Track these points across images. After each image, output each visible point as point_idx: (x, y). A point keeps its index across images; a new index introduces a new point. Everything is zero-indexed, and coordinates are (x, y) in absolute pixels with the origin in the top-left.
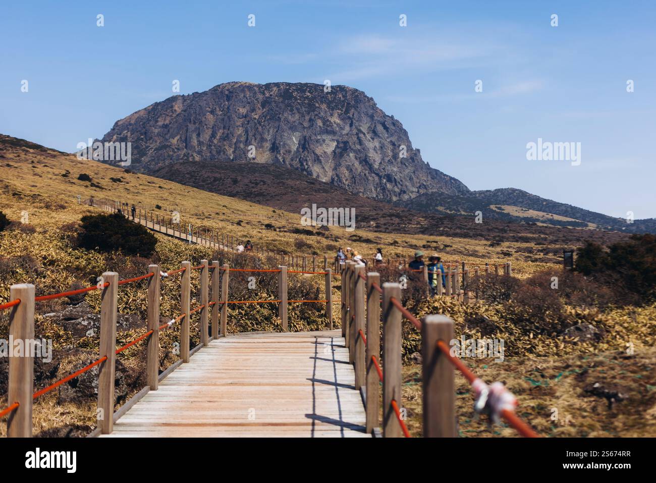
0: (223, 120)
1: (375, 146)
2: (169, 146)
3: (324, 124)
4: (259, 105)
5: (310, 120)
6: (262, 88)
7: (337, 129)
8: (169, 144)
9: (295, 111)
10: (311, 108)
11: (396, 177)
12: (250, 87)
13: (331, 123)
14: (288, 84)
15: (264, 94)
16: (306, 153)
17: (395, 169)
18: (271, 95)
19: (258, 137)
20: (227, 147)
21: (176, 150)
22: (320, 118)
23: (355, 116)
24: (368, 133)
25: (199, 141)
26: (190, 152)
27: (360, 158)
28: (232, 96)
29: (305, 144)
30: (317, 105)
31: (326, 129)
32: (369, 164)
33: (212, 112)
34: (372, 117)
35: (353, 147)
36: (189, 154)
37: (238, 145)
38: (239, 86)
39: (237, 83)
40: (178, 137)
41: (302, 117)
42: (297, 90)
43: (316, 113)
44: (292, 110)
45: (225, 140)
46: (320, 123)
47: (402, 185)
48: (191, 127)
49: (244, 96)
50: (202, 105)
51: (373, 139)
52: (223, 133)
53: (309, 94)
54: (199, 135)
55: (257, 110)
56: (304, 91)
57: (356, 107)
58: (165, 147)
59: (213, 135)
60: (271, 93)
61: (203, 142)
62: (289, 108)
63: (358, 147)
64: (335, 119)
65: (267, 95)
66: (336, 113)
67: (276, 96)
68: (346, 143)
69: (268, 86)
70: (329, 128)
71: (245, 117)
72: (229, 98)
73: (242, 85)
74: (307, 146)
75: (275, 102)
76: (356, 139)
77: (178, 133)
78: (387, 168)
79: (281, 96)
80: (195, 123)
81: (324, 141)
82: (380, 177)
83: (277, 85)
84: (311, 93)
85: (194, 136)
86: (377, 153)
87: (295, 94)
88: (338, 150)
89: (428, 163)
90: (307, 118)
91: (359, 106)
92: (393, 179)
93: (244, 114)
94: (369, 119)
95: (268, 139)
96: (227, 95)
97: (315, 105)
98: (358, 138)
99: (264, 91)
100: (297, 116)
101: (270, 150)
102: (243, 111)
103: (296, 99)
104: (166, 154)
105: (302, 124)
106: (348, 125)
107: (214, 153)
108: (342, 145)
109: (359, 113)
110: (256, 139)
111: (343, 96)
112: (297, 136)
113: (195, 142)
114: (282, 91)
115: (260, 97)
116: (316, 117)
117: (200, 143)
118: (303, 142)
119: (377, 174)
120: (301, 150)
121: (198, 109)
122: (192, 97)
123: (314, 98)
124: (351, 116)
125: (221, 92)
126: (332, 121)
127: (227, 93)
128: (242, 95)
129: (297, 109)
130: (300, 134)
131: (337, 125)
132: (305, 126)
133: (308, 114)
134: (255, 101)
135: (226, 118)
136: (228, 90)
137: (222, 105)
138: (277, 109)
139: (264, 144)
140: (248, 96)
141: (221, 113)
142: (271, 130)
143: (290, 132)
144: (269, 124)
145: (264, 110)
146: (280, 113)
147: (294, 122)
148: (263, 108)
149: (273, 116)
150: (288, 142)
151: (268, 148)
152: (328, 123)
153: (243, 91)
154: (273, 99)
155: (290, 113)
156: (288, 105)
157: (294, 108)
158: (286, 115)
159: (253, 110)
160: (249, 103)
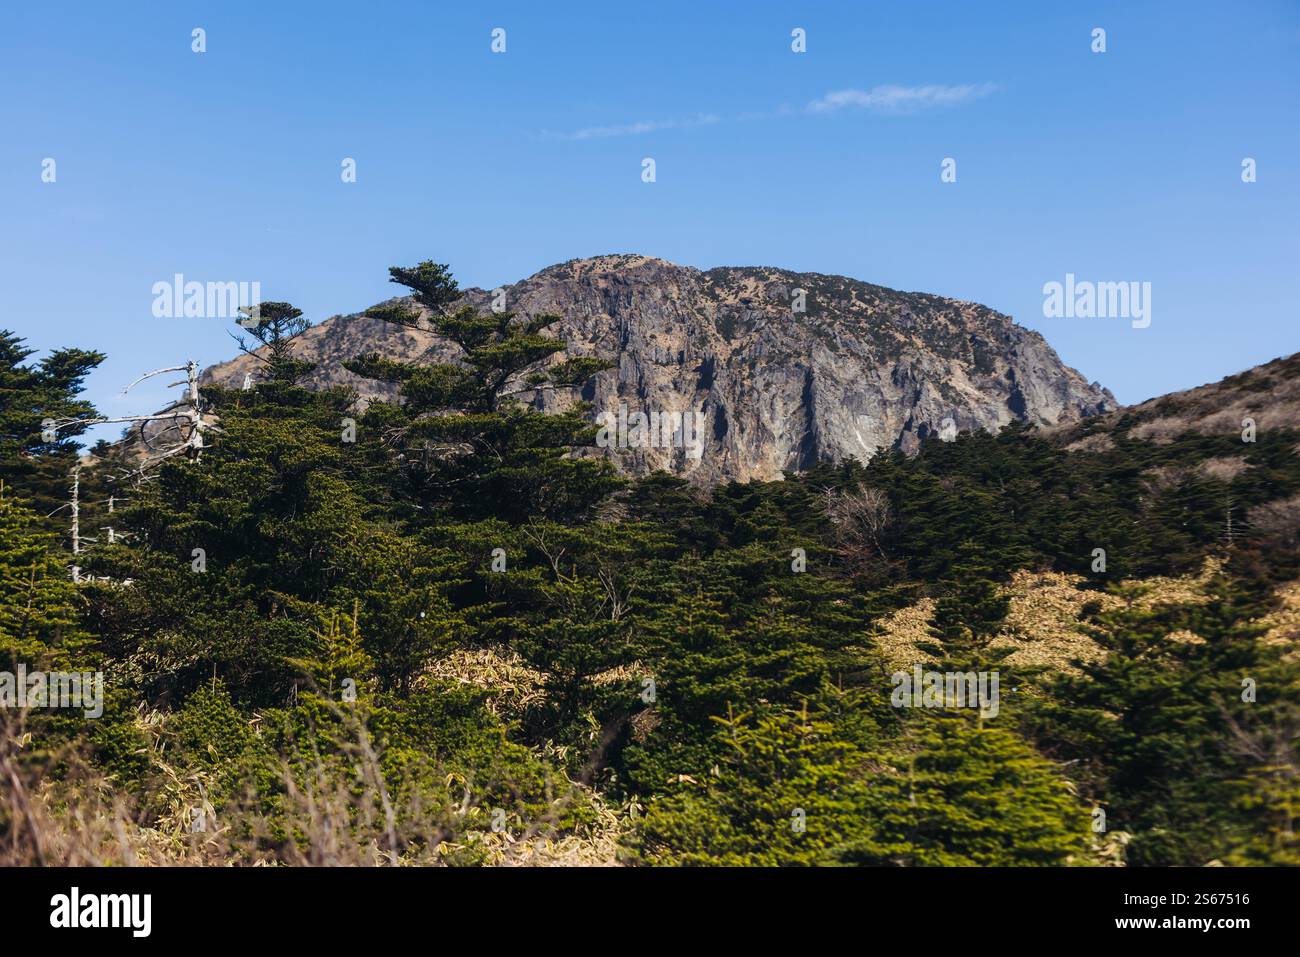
3: (946, 396)
4: (712, 329)
5: (900, 380)
6: (704, 280)
7: (981, 414)
9: (842, 350)
10: (886, 346)
12: (674, 274)
13: (960, 395)
14: (789, 275)
15: (716, 296)
18: (746, 301)
19: (749, 422)
20: (651, 450)
22: (925, 376)
28: (629, 297)
30: (901, 338)
38: (643, 267)
39: (626, 257)
41: (868, 368)
42: (822, 292)
43: (907, 360)
44: (834, 348)
46: (933, 390)
49: (665, 297)
53: (863, 305)
55: (713, 342)
60: (743, 296)
62: (822, 340)
64: (961, 385)
65: (731, 301)
67: (765, 302)
69: (721, 276)
71: (681, 360)
72: (612, 302)
73: (647, 265)
75: (769, 321)
79: (782, 303)
83: (752, 272)
84: (869, 303)
87: (822, 301)
90: (885, 373)
93: (674, 352)
95: (777, 433)
96: (606, 292)
97: (892, 337)
99: (711, 288)
100: (853, 366)
102: (672, 343)
103: (833, 317)
105: (878, 391)
110: (742, 430)
112: (866, 427)
114: (780, 290)
115: (710, 306)
116: (915, 373)
123: (883, 317)
125: (585, 282)
126: (958, 389)
127: (602, 284)
128: (658, 293)
129: (845, 344)
130: (874, 422)
131: (977, 401)
132: (887, 396)
133: (883, 363)
134: (699, 317)
135: (625, 358)
136: (605, 277)
137: (590, 324)
138: (786, 340)
139: (766, 447)
140: (675, 296)
141: (592, 346)
142: (779, 405)
143: (845, 412)
144: (768, 385)
145: (736, 344)
146: (799, 355)
147: (852, 382)
148: (728, 337)
149: (780, 362)
150: (846, 445)
151: (781, 464)
152: (952, 393)
153: (657, 280)
154: (757, 313)
155: (831, 354)
156: (816, 331)
157: (837, 341)
158: (819, 358)
159: (704, 341)
160: (680, 320)
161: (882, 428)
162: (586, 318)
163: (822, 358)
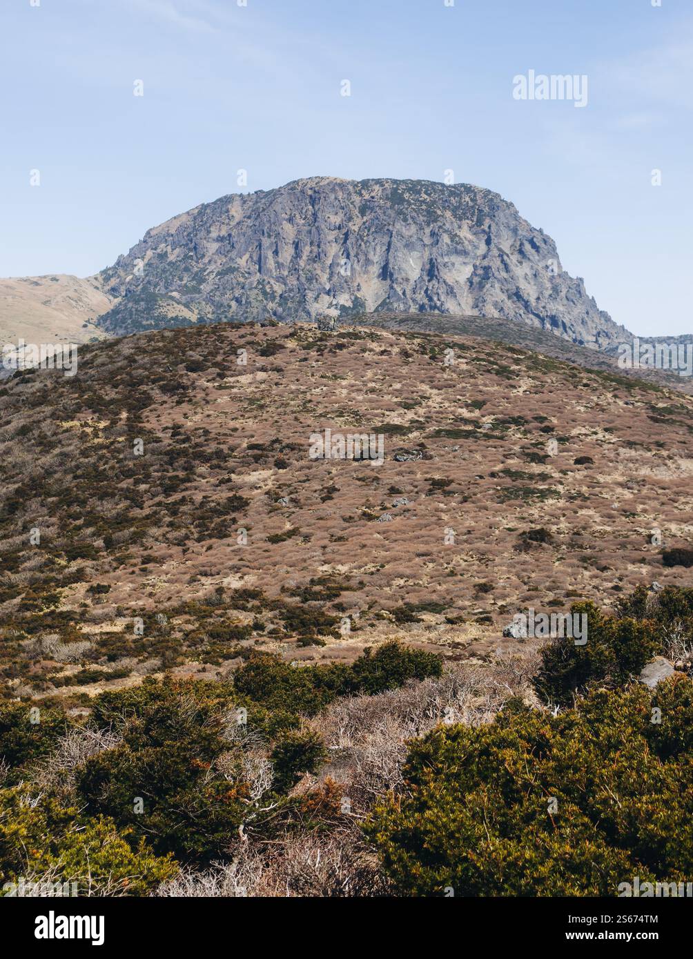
0: (310, 232)
1: (526, 274)
2: (237, 269)
3: (452, 241)
4: (357, 212)
5: (433, 234)
6: (357, 187)
7: (470, 248)
8: (236, 266)
9: (410, 221)
10: (432, 217)
11: (564, 321)
12: (342, 185)
13: (461, 239)
14: (395, 182)
15: (361, 195)
16: (434, 282)
17: (561, 308)
18: (373, 197)
19: (362, 258)
20: (319, 272)
21: (246, 275)
22: (445, 231)
23: (492, 228)
24: (512, 254)
25: (277, 262)
26: (265, 278)
27: (507, 291)
28: (319, 199)
29: (432, 271)
30: (439, 212)
31: (456, 248)
32: (524, 300)
33: (290, 220)
34: (515, 231)
35: (496, 274)
36: (264, 280)
37: (334, 270)
38: (328, 184)
39: (322, 178)
40: (247, 256)
41: (420, 229)
42: (409, 190)
43: (439, 224)
44: (405, 220)
45: (315, 262)
46: (446, 239)
47: (574, 332)
48: (266, 242)
49: (336, 198)
50: (277, 210)
51: (521, 263)
52: (311, 252)
53: (426, 197)
54: (276, 253)
55: (355, 219)
56: (419, 192)
57: (492, 217)
58: (231, 270)
59: (298, 255)
60: (372, 194)
61: (282, 264)
62: (402, 216)
63: (504, 274)
64: (465, 233)
65: (367, 197)
66: (466, 224)
67: (381, 198)
68: (487, 269)
69: (365, 184)
70: (458, 247)
71: (339, 228)
72: (313, 201)
73: (331, 182)
74: (436, 273)
75: (380, 208)
76: (499, 263)
77: (246, 250)
78: (548, 306)
79: (387, 198)
80: (269, 236)
81: (453, 264)
82: (542, 320)
83: (379, 182)
84: (429, 195)
85: (270, 254)
86: (529, 283)
87: (406, 196)
88: (476, 280)
89: (593, 297)
90: (428, 231)
91: (496, 214)
92: (560, 323)
93: (337, 224)
94: (510, 233)
95: (375, 261)
96: (311, 196)
97: (435, 212)
98: (503, 261)
99: (360, 190)
100: (413, 228)
101: (379, 276)
102: (336, 219)
103: (410, 204)
104: (234, 281)
105: (422, 240)
106: (483, 242)
107: (303, 280)
108: (480, 272)
109: (497, 224)
110: (359, 261)
111: (472, 200)
112: (415, 257)
113: (271, 263)
114: (389, 192)
115: (357, 199)
116: (441, 230)
117: (279, 266)
118: (428, 267)
119: (537, 316)
120: (426, 278)
121: (272, 216)
122: (255, 196)
123: (434, 202)
124: (487, 229)
125: (302, 192)
126: (461, 236)
127: (310, 192)
128: (333, 196)
129: (412, 218)
130: (419, 254)
131: (469, 241)
132: (426, 242)
133: (428, 225)
134: (351, 206)
135: (314, 229)
136: (311, 189)
137: (304, 211)
138: (385, 217)
139: (370, 268)
140: (340, 197)
141: (303, 222)
142: (378, 248)
143: (405, 251)
144: (375, 239)
145: (365, 219)
146: (389, 224)
147: (411, 237)
148: (363, 216)
149: (381, 228)
150: (404, 266)
151: (376, 275)
152: (457, 239)
153: (333, 190)
154: (376, 204)
155: (404, 224)
156: (400, 213)
157: (409, 217)
158: (398, 226)
159: (350, 219)
160: (343, 208)
161: (422, 257)
162: (302, 209)
163: (399, 226)
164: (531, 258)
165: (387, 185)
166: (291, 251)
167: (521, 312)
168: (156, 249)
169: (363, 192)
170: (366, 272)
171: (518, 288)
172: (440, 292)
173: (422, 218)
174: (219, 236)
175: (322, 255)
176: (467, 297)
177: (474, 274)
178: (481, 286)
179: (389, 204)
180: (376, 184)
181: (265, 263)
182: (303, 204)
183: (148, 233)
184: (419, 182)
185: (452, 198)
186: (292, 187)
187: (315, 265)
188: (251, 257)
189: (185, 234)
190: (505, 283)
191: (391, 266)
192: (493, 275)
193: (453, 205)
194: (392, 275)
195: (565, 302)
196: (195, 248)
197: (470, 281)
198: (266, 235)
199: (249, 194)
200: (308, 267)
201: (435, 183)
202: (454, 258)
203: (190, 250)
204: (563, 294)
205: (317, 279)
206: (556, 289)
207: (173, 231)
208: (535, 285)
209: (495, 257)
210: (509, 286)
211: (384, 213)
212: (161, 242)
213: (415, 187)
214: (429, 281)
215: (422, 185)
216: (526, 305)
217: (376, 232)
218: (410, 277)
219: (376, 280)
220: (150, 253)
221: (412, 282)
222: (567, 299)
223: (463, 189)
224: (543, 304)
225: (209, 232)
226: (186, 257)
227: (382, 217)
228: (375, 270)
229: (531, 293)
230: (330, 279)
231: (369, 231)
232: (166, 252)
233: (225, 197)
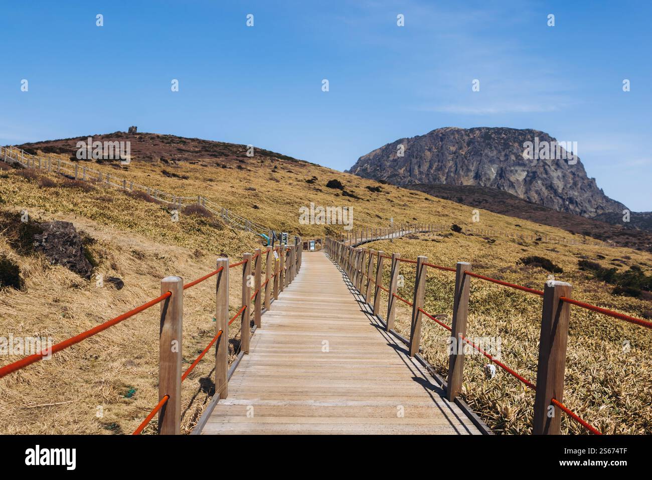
0: (438, 155)
1: (559, 176)
2: (398, 175)
3: (516, 159)
4: (465, 145)
5: (506, 155)
6: (467, 132)
7: (527, 162)
8: (398, 173)
9: (493, 148)
10: (506, 146)
11: (577, 200)
12: (458, 131)
13: (522, 158)
14: (488, 129)
15: (469, 136)
16: (503, 180)
17: (576, 194)
18: (474, 137)
19: (465, 168)
20: (441, 176)
21: (402, 178)
22: (513, 154)
24: (552, 165)
25: (419, 171)
26: (413, 179)
27: (546, 184)
28: (445, 138)
29: (501, 174)
30: (511, 144)
31: (519, 162)
32: (554, 189)
33: (430, 150)
35: (540, 176)
37: (449, 174)
38: (450, 131)
39: (448, 128)
40: (404, 168)
41: (499, 153)
42: (495, 133)
43: (510, 150)
44: (491, 148)
45: (439, 170)
46: (513, 157)
47: (582, 206)
48: (414, 161)
50: (422, 144)
51: (556, 170)
52: (438, 165)
53: (504, 136)
54: (419, 167)
55: (464, 148)
56: (501, 134)
58: (395, 175)
59: (430, 167)
60: (475, 135)
61: (422, 172)
62: (489, 146)
63: (545, 176)
65: (472, 137)
67: (479, 137)
68: (535, 173)
69: (472, 130)
71: (455, 153)
72: (442, 140)
73: (452, 130)
74: (504, 175)
75: (478, 142)
76: (542, 170)
77: (404, 166)
78: (569, 192)
79: (482, 137)
80: (417, 158)
81: (516, 171)
82: (564, 200)
83: (479, 129)
84: (506, 135)
85: (416, 167)
86: (560, 180)
87: (493, 136)
88: (528, 179)
89: (602, 189)
90: (503, 153)
92: (574, 201)
93: (454, 151)
95: (472, 170)
96: (441, 138)
97: (509, 144)
98: (545, 169)
99: (468, 134)
100: (495, 152)
101: (474, 178)
102: (453, 149)
103: (494, 139)
104: (395, 181)
105: (499, 158)
107: (431, 180)
108: (531, 174)
110: (463, 170)
111: (531, 137)
112: (495, 167)
113: (416, 172)
114: (483, 134)
115: (466, 138)
116: (511, 153)
117: (421, 173)
118: (500, 172)
119: (561, 198)
120: (498, 178)
121: (419, 148)
122: (414, 139)
123: (508, 139)
125: (437, 135)
127: (440, 135)
128: (452, 137)
129: (495, 147)
132: (501, 160)
133: (504, 151)
134: (462, 142)
135: (440, 154)
136: (441, 133)
138: (480, 147)
139: (469, 173)
140: (456, 137)
141: (436, 150)
142: (474, 163)
143: (489, 164)
144: (473, 158)
146: (481, 150)
147: (493, 157)
148: (468, 147)
149: (477, 153)
150: (488, 172)
151: (472, 177)
152: (520, 157)
153: (453, 134)
154: (476, 140)
155: (490, 150)
156: (489, 144)
157: (493, 146)
158: (486, 151)
159: (461, 148)
160: (457, 143)
161: (498, 167)
162: (436, 144)
164: (563, 167)
165: (483, 131)
166: (427, 165)
167: (552, 196)
168: (362, 167)
169: (470, 134)
170: (467, 176)
171: (551, 183)
172: (504, 185)
173: (500, 147)
174: (393, 159)
175: (443, 167)
176: (523, 188)
177: (527, 176)
178: (531, 182)
179: (482, 140)
180: (477, 130)
181: (413, 172)
182: (437, 142)
183: (360, 159)
184: (502, 129)
185: (520, 137)
186: (431, 134)
187: (439, 172)
188: (406, 169)
189: (377, 158)
190: (545, 180)
191: (480, 172)
192: (538, 176)
193: (520, 140)
194: (480, 176)
195: (580, 190)
196: (380, 166)
197: (525, 179)
198: (415, 157)
199: (412, 138)
200: (435, 173)
201: (511, 129)
202: (517, 168)
203: (378, 166)
204: (579, 186)
205: (439, 179)
206: (575, 184)
207: (371, 158)
208: (563, 181)
209: (541, 167)
210: (547, 182)
211: (479, 144)
212: (365, 163)
213: (498, 131)
214: (500, 179)
215: (503, 130)
216: (555, 192)
217: (474, 155)
218: (491, 178)
219: (472, 180)
220: (359, 169)
221: (492, 180)
222: (581, 188)
223: (527, 132)
224: (566, 191)
225: (389, 157)
226: (375, 170)
227: (478, 147)
228: (472, 174)
229: (560, 185)
230: (446, 179)
231: (470, 154)
232: (367, 168)
233: (400, 140)
